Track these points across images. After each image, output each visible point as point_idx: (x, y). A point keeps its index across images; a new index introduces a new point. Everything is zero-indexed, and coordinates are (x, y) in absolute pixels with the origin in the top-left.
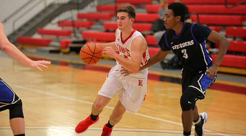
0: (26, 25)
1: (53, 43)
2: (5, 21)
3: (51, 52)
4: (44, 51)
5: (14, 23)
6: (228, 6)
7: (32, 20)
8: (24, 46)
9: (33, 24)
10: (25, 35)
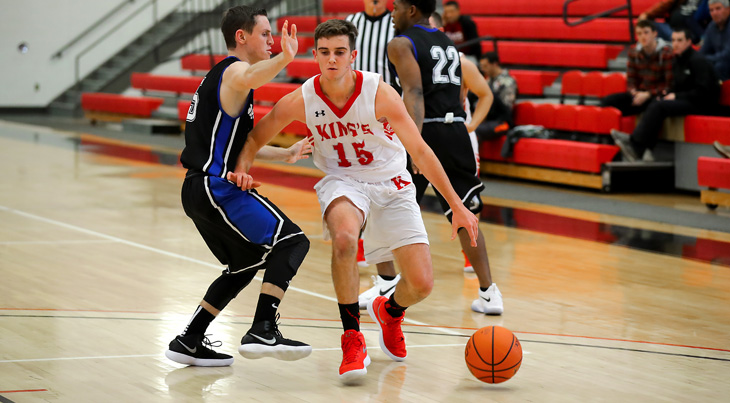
0: (109, 64)
1: (163, 110)
2: (59, 55)
3: (156, 130)
4: (140, 129)
5: (78, 58)
6: (572, 21)
7: (124, 52)
8: (99, 118)
9: (126, 63)
10: (102, 89)
